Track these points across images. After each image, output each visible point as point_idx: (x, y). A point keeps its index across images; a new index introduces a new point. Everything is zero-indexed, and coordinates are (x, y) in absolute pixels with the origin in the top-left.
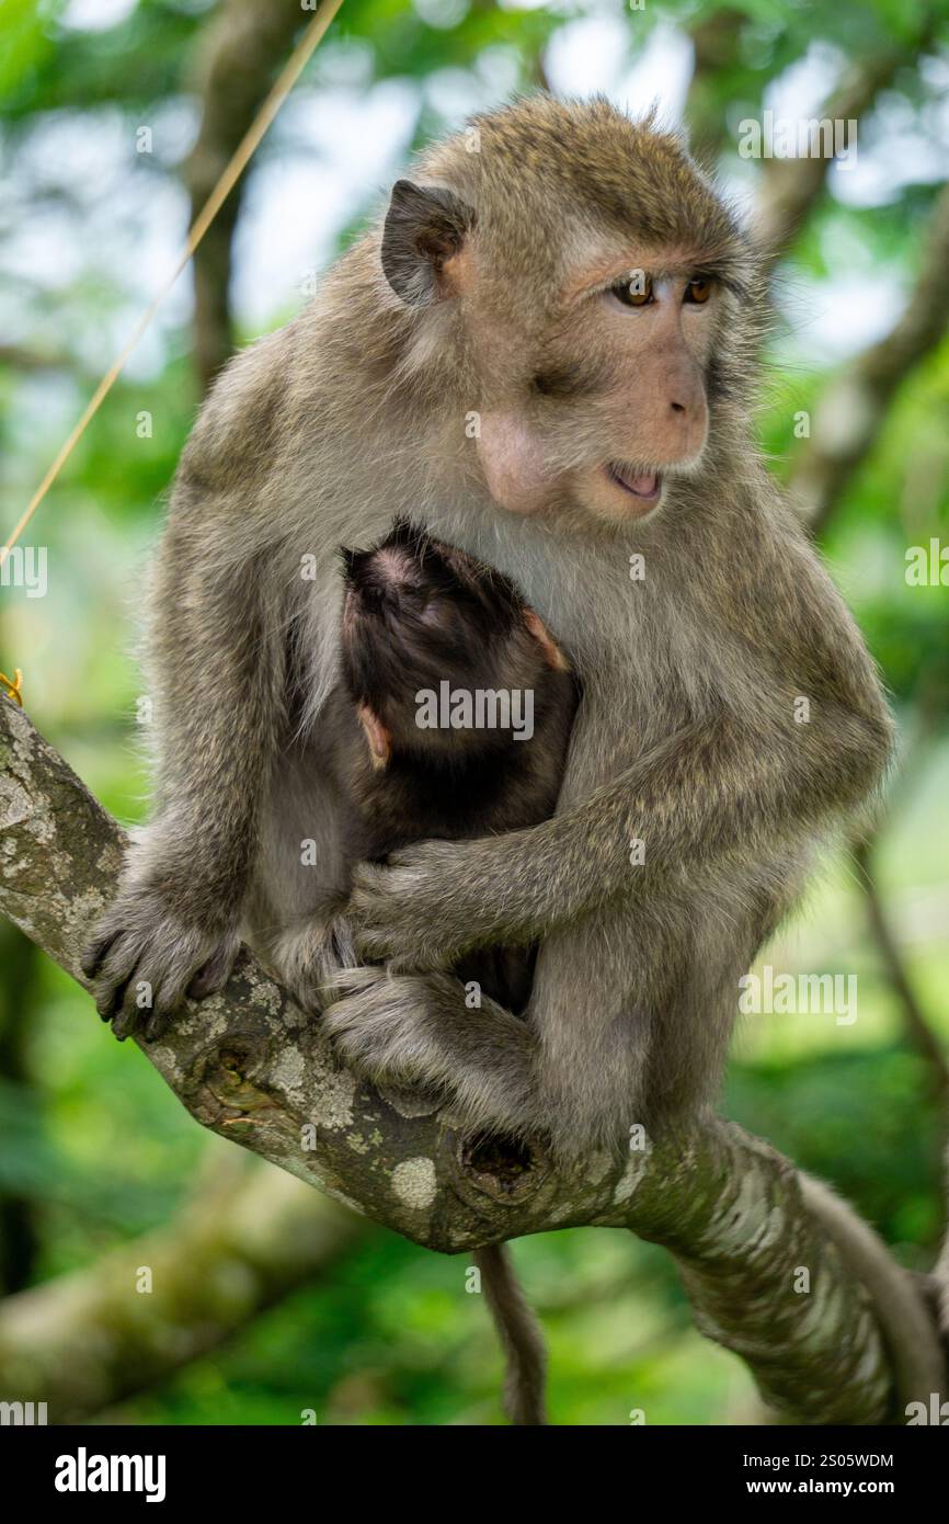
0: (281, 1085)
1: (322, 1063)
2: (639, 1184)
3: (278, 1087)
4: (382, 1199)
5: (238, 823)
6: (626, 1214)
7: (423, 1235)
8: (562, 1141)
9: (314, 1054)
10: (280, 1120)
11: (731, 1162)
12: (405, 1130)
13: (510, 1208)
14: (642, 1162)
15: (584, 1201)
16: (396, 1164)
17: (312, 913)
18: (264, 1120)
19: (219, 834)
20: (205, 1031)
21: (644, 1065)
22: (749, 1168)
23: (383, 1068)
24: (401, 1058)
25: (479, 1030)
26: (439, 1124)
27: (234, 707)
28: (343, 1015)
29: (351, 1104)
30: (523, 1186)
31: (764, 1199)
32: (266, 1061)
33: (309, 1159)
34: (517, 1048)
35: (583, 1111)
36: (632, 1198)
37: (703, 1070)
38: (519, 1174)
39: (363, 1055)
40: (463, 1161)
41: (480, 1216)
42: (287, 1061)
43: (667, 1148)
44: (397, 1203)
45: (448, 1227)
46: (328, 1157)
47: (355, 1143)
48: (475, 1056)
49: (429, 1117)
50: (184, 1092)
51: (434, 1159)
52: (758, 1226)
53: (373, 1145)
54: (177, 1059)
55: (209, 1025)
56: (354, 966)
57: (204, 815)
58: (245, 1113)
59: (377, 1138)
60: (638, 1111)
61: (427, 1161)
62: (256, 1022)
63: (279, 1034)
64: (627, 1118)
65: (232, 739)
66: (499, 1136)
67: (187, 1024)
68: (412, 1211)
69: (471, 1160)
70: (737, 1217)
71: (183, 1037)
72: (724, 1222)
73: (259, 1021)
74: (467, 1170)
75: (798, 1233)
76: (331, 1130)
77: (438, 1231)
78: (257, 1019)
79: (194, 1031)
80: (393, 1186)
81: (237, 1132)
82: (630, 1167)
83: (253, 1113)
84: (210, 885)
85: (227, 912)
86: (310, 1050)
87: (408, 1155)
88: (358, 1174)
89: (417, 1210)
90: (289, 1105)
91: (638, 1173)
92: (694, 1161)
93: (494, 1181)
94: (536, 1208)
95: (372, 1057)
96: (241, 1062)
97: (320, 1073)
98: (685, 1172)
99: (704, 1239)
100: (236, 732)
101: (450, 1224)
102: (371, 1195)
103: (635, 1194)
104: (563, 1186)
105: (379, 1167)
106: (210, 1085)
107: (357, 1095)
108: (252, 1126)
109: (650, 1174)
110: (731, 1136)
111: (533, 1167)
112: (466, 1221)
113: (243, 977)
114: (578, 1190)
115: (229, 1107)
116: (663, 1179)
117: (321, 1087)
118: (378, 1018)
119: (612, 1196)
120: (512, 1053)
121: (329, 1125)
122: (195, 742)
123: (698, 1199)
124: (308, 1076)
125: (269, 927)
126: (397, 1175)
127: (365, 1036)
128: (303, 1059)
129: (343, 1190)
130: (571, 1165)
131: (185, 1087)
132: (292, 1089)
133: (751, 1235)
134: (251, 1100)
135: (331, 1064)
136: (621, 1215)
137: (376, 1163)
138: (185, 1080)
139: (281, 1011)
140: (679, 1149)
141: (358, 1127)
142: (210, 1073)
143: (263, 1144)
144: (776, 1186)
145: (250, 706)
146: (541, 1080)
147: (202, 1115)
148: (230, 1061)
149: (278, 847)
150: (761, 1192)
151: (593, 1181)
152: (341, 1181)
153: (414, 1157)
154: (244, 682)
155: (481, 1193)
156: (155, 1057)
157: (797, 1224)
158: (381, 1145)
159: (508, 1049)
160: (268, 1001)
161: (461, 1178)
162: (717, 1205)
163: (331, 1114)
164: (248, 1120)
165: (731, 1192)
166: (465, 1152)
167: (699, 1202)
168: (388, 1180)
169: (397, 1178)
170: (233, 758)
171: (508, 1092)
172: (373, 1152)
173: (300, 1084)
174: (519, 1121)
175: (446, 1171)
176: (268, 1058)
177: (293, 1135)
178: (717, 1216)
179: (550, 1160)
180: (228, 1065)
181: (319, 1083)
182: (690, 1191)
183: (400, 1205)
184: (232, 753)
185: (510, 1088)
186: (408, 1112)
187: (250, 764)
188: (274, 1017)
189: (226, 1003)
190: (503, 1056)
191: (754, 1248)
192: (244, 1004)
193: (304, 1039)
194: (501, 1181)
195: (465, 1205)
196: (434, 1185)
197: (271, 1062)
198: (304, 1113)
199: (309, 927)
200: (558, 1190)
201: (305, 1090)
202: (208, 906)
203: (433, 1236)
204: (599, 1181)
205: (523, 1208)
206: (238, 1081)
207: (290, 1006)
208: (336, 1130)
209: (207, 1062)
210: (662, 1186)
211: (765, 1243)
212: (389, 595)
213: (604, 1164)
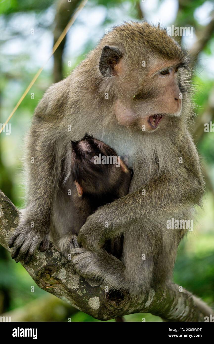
0: (61, 278)
1: (71, 272)
2: (152, 302)
3: (60, 279)
4: (86, 307)
5: (48, 208)
6: (148, 310)
7: (96, 316)
8: (132, 291)
9: (69, 270)
10: (60, 287)
11: (175, 295)
12: (92, 290)
13: (118, 310)
14: (152, 297)
15: (137, 307)
16: (89, 298)
17: (67, 233)
18: (56, 287)
19: (43, 211)
20: (41, 264)
21: (152, 271)
22: (180, 296)
23: (85, 273)
24: (90, 271)
25: (110, 264)
26: (100, 288)
27: (48, 178)
28: (76, 260)
29: (78, 283)
30: (122, 304)
31: (184, 304)
32: (57, 272)
33: (68, 297)
34: (120, 269)
35: (137, 284)
36: (150, 306)
37: (168, 272)
38: (121, 301)
39: (81, 270)
40: (106, 298)
41: (111, 311)
42: (62, 272)
43: (159, 293)
44: (90, 308)
45: (103, 314)
46: (72, 297)
47: (79, 293)
48: (109, 271)
49: (98, 286)
50: (36, 280)
51: (99, 297)
52: (182, 311)
53: (84, 293)
54: (34, 271)
55: (42, 263)
56: (78, 247)
57: (39, 206)
58: (51, 285)
59: (85, 292)
60: (151, 284)
61: (98, 297)
62: (54, 262)
63: (60, 265)
64: (148, 285)
65: (47, 186)
66: (115, 291)
67: (37, 262)
68: (93, 310)
69: (109, 297)
70: (177, 309)
71: (35, 266)
72: (174, 310)
73: (55, 262)
74: (107, 300)
75: (193, 312)
76: (73, 290)
77: (100, 315)
78: (54, 261)
79: (38, 264)
80: (89, 304)
81: (49, 290)
82: (149, 298)
83: (53, 285)
84: (42, 223)
85: (46, 229)
86: (68, 269)
87: (92, 296)
88: (80, 301)
89: (95, 310)
90: (62, 283)
91: (151, 300)
92: (165, 296)
93: (114, 302)
94: (125, 309)
95: (83, 271)
96: (50, 272)
97: (70, 275)
98: (163, 299)
99: (169, 314)
100: (48, 184)
101: (103, 313)
102: (83, 306)
103: (150, 305)
104: (132, 304)
105: (85, 299)
106: (42, 278)
107: (80, 281)
108: (53, 288)
109: (154, 300)
110: (175, 288)
111: (124, 299)
112: (107, 313)
113: (51, 250)
114: (136, 304)
115: (47, 284)
116: (158, 301)
117: (71, 278)
118: (85, 261)
119: (145, 306)
120: (119, 270)
121: (73, 288)
122: (37, 187)
123: (167, 305)
124: (67, 276)
125: (57, 237)
126: (90, 301)
127: (81, 265)
128: (66, 271)
129: (76, 305)
130: (134, 298)
131: (36, 278)
132: (63, 279)
133: (181, 313)
134: (53, 282)
135: (73, 273)
136: (147, 310)
137: (84, 298)
138: (36, 277)
139: (61, 259)
140: (162, 293)
141: (80, 289)
142: (42, 275)
143: (56, 293)
144: (187, 300)
145: (52, 177)
146: (126, 276)
147: (40, 286)
148: (47, 272)
149: (59, 217)
150: (183, 302)
151: (140, 302)
152: (76, 302)
153: (94, 296)
154: (51, 171)
155: (111, 306)
156: (29, 271)
157: (192, 310)
158: (86, 293)
159: (118, 269)
160: (57, 257)
161: (106, 302)
162: (172, 306)
163: (73, 285)
164: (52, 287)
165: (175, 302)
166: (107, 295)
167: (167, 306)
168: (87, 302)
169: (90, 302)
170: (47, 191)
171: (117, 280)
172: (84, 295)
173: (65, 278)
174: (120, 287)
175: (102, 300)
176: (57, 271)
177: (63, 291)
178: (172, 309)
179: (129, 297)
180: (47, 273)
181: (70, 278)
182: (165, 304)
183: (90, 309)
184: (47, 190)
185: (118, 279)
186: (93, 285)
187: (51, 192)
188: (59, 261)
189: (46, 257)
190: (116, 271)
191: (181, 316)
192: (51, 257)
193: (66, 266)
194: (116, 303)
195: (107, 309)
196: (99, 304)
197: (58, 272)
198: (66, 285)
199: (67, 237)
200: (131, 304)
201: (67, 279)
202: (41, 228)
203: (99, 316)
204: (141, 302)
205: (122, 309)
206: (49, 277)
207: (63, 258)
208: (74, 290)
209: (42, 272)
210: (158, 303)
211: (184, 315)
212: (83, 154)
213: (143, 297)
